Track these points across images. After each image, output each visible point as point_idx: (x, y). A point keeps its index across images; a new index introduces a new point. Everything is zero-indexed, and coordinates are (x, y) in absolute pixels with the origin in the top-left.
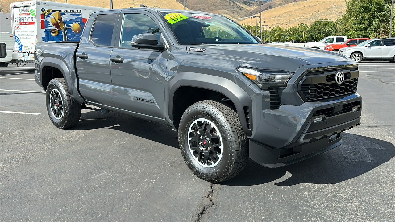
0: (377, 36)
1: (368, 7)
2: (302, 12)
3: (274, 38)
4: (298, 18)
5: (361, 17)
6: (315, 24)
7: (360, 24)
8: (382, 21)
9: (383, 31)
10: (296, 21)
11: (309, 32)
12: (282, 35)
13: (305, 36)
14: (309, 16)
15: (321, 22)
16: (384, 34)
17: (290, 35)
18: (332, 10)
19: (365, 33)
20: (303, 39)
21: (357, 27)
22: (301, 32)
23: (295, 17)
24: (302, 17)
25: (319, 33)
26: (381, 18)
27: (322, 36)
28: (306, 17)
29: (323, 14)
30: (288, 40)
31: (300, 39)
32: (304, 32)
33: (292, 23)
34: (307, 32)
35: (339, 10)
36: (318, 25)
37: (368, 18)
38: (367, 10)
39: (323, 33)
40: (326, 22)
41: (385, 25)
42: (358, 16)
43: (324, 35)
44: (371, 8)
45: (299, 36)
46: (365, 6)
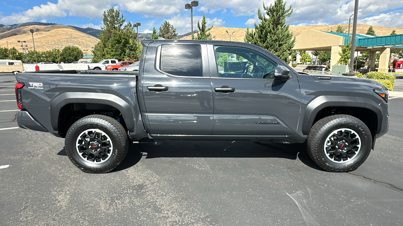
0: (130, 59)
1: (120, 40)
2: (45, 40)
3: (33, 59)
4: (44, 44)
5: (116, 46)
6: (66, 50)
7: (116, 51)
8: (131, 50)
9: (133, 56)
10: (42, 46)
11: (62, 55)
12: (39, 57)
13: (59, 58)
14: (53, 43)
15: (69, 48)
16: (134, 58)
17: (47, 57)
18: (69, 40)
19: (120, 57)
20: (58, 60)
21: (114, 53)
22: (56, 55)
23: (41, 43)
24: (47, 44)
25: (69, 56)
26: (131, 48)
27: (72, 58)
28: (51, 44)
29: (63, 42)
30: (45, 60)
31: (55, 60)
32: (58, 55)
33: (39, 48)
34: (60, 55)
35: (75, 40)
36: (68, 50)
37: (121, 48)
38: (119, 42)
39: (73, 56)
40: (74, 49)
41: (133, 52)
42: (114, 46)
43: (73, 57)
44: (121, 41)
45: (54, 58)
46: (117, 40)
